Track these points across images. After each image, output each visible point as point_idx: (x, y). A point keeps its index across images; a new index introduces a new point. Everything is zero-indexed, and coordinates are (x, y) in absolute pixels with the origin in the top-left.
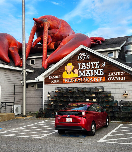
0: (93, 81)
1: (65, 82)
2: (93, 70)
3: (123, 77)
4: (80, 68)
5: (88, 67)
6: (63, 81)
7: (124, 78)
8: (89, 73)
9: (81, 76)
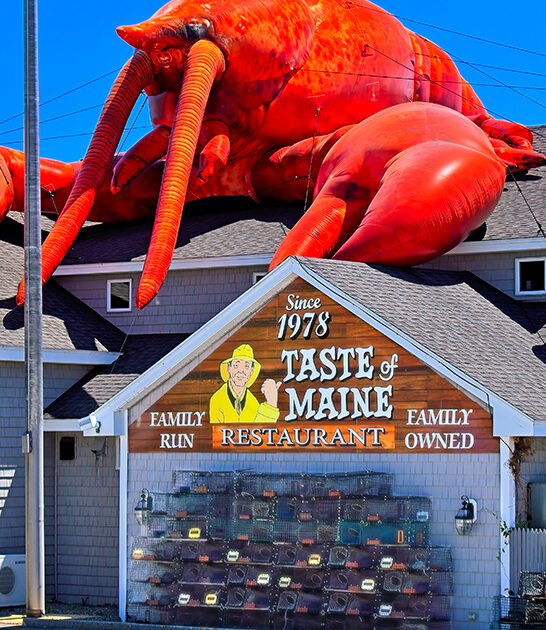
0: (343, 443)
1: (225, 442)
2: (347, 390)
3: (464, 435)
4: (290, 376)
5: (328, 371)
6: (215, 437)
7: (468, 438)
8: (330, 405)
9: (295, 416)
